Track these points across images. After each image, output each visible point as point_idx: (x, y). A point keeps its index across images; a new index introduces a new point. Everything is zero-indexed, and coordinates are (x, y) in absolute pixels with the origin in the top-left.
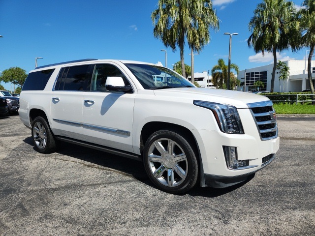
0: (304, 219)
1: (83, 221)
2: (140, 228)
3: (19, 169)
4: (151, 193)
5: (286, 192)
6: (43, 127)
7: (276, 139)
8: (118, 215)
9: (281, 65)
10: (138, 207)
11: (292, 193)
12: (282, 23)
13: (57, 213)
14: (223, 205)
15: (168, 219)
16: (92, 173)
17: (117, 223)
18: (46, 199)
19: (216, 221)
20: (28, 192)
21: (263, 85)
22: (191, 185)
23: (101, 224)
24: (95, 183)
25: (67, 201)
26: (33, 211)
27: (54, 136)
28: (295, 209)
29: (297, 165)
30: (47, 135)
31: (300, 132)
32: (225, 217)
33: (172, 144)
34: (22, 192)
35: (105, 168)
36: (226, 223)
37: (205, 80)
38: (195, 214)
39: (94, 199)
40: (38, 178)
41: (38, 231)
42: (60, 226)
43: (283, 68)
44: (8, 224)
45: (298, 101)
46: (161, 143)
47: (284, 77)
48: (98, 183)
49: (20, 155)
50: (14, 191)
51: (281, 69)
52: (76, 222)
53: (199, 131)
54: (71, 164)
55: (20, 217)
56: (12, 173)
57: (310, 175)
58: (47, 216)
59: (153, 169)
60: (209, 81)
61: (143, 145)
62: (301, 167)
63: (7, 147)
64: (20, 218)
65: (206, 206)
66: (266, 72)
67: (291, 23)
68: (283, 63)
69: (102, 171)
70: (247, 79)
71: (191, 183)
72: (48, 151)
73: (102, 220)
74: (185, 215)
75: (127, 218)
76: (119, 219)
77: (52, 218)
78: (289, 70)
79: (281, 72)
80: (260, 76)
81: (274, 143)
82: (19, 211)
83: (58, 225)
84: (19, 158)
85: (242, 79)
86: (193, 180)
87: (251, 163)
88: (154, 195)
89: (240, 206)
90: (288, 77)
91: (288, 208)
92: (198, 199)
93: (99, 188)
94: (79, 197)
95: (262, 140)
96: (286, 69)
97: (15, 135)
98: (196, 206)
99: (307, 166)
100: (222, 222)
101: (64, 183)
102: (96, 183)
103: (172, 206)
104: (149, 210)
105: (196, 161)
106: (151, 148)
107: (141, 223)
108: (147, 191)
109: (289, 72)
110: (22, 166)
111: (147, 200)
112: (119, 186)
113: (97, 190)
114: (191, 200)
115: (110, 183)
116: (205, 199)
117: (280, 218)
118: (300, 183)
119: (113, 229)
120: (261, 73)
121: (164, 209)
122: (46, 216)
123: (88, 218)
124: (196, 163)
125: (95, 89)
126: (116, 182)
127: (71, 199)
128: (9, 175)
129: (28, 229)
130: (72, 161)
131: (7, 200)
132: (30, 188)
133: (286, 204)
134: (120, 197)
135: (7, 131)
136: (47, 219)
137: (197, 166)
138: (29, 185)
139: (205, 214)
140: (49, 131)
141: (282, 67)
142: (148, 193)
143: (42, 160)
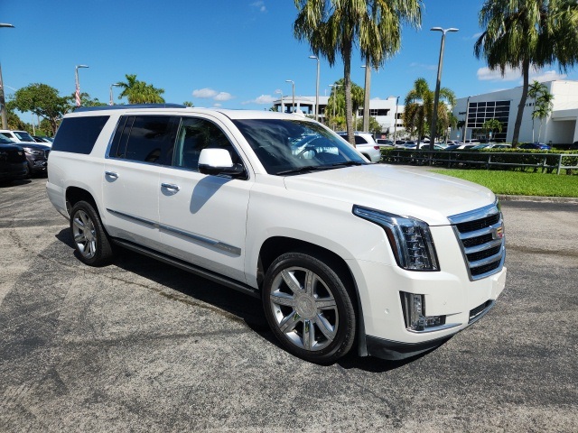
0: (531, 423)
1: (157, 409)
2: (251, 428)
3: (50, 298)
4: (274, 359)
5: (509, 366)
6: (90, 220)
7: (499, 274)
8: (215, 399)
9: (537, 90)
10: (249, 387)
11: (519, 370)
12: (545, 11)
13: (113, 391)
14: (395, 389)
15: (299, 412)
16: (174, 312)
17: (214, 416)
18: (96, 362)
19: (380, 421)
20: (66, 346)
21: (500, 129)
22: (342, 351)
23: (185, 418)
24: (179, 332)
25: (131, 368)
26: (74, 385)
27: (110, 238)
28: (519, 402)
29: (537, 310)
30: (98, 235)
31: (554, 237)
32: (396, 412)
33: (311, 278)
34: (55, 346)
35: (197, 301)
36: (397, 425)
37: (391, 114)
38: (345, 404)
39: (176, 366)
40: (81, 317)
41: (82, 426)
42: (118, 418)
43: (541, 95)
44: (34, 410)
45: (561, 167)
46: (295, 275)
47: (542, 114)
48: (185, 333)
49: (51, 267)
50: (42, 343)
51: (538, 97)
52: (145, 411)
53: (360, 263)
54: (139, 291)
55: (53, 396)
56: (36, 306)
57: (558, 333)
58: (98, 397)
59: (280, 317)
60: (398, 116)
61: (262, 273)
62: (544, 315)
63: (28, 248)
64: (52, 398)
65: (366, 390)
66: (508, 103)
67: (562, 13)
68: (543, 85)
69: (191, 307)
70: (470, 116)
71: (343, 348)
72: (98, 261)
73: (189, 410)
74: (328, 405)
75: (229, 407)
76: (216, 409)
77: (105, 401)
78: (552, 101)
79: (537, 104)
80: (497, 109)
81: (494, 282)
82: (50, 383)
83: (115, 415)
84: (50, 274)
85: (460, 113)
86: (347, 343)
87: (448, 321)
88: (279, 363)
89: (424, 393)
90: (550, 113)
91: (507, 399)
92: (354, 374)
93: (186, 345)
94: (152, 361)
95: (471, 280)
96: (547, 98)
97: (41, 223)
98: (349, 388)
99: (554, 314)
100: (391, 422)
101: (125, 330)
102: (181, 333)
103: (307, 387)
104: (268, 392)
105: (353, 312)
106: (277, 282)
107: (253, 418)
108: (268, 355)
109: (552, 105)
110: (54, 292)
111: (266, 372)
112: (220, 342)
113: (182, 348)
114: (341, 377)
115: (205, 334)
116: (365, 375)
117: (491, 419)
118: (536, 349)
119: (205, 427)
120: (498, 103)
121: (294, 392)
122: (95, 396)
123: (165, 405)
124: (353, 317)
125: (180, 164)
126: (215, 333)
127: (138, 363)
128: (33, 309)
129: (66, 420)
130: (141, 285)
131: (31, 361)
132: (68, 338)
133: (505, 392)
134: (221, 365)
135: (28, 214)
136: (97, 402)
137: (354, 322)
138: (67, 331)
139: (362, 405)
140: (101, 229)
141: (539, 94)
142: (269, 358)
143: (88, 280)
